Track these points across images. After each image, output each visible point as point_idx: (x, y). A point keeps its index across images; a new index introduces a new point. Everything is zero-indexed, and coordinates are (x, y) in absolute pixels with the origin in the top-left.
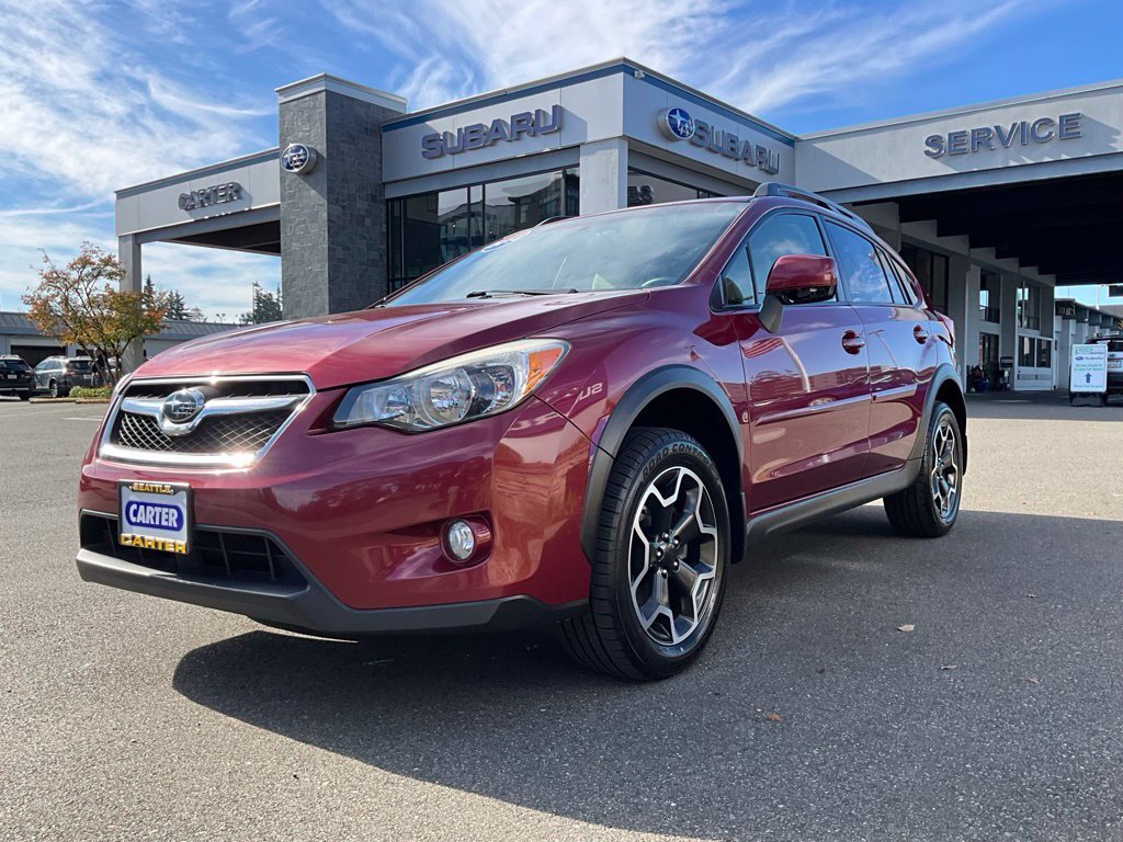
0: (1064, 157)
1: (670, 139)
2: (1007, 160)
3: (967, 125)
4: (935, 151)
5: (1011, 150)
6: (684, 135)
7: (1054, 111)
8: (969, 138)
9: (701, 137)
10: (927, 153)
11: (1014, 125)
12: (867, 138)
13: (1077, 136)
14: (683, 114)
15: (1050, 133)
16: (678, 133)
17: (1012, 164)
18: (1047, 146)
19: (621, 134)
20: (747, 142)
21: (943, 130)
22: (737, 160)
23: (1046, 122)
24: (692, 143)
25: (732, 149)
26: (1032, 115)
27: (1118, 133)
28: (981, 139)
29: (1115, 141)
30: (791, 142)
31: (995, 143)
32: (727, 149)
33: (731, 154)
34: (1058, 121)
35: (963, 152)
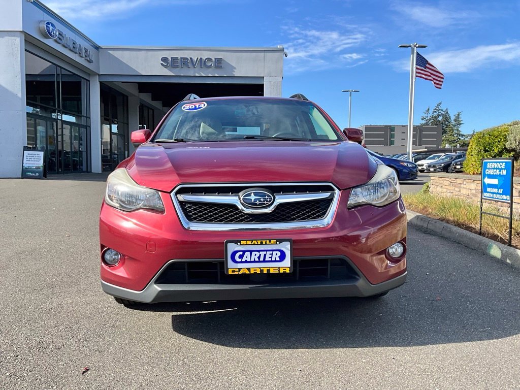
0: (217, 75)
1: (46, 37)
2: (195, 73)
3: (179, 55)
4: (165, 64)
5: (196, 69)
6: (53, 36)
7: (213, 55)
8: (179, 61)
9: (60, 39)
10: (162, 64)
11: (198, 58)
12: (134, 53)
13: (221, 67)
14: (52, 25)
15: (211, 65)
16: (51, 35)
17: (197, 75)
18: (210, 69)
19: (22, 30)
20: (80, 45)
21: (169, 55)
22: (76, 53)
23: (210, 59)
24: (56, 41)
25: (74, 47)
26: (205, 55)
27: (235, 68)
28: (185, 62)
29: (234, 72)
30: (97, 48)
31: (190, 65)
32: (71, 47)
33: (73, 50)
34: (214, 60)
35: (177, 67)
